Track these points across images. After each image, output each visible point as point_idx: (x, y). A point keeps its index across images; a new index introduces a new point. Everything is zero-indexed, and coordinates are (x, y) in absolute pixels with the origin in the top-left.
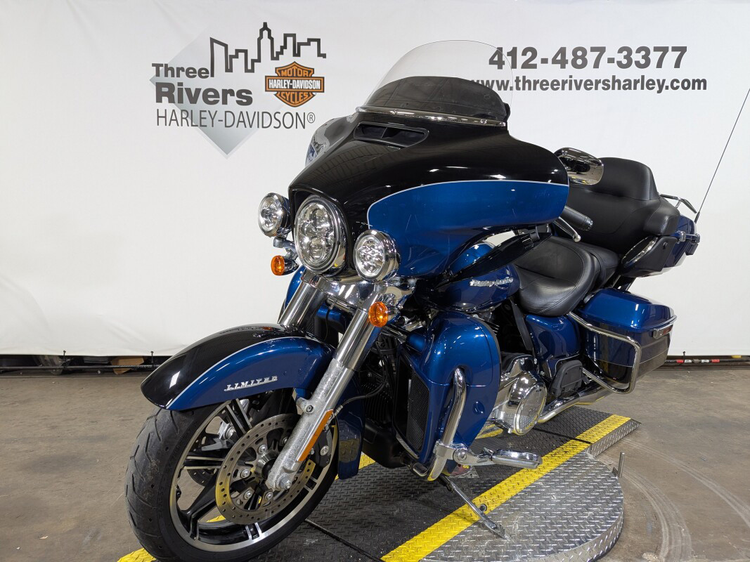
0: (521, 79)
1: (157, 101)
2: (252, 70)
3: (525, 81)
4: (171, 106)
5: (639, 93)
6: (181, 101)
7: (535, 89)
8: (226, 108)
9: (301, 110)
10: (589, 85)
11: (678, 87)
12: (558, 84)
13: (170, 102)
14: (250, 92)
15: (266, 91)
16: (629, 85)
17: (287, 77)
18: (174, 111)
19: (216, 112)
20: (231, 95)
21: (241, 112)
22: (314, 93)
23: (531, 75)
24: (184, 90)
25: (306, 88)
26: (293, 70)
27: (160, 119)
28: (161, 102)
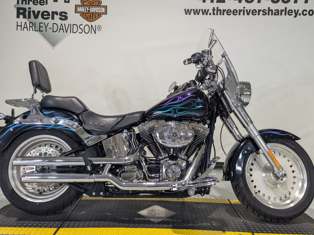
0: (216, 9)
1: (17, 18)
2: (68, 2)
3: (218, 10)
4: (25, 20)
5: (283, 18)
6: (29, 17)
7: (223, 14)
8: (53, 21)
9: (94, 24)
10: (254, 12)
11: (306, 14)
12: (237, 12)
13: (24, 18)
14: (67, 14)
15: (75, 13)
16: (277, 13)
17: (87, 5)
18: (26, 22)
19: (48, 23)
20: (56, 15)
21: (62, 24)
22: (101, 15)
23: (222, 6)
24: (31, 11)
25: (98, 12)
26: (90, 1)
27: (18, 27)
28: (19, 18)
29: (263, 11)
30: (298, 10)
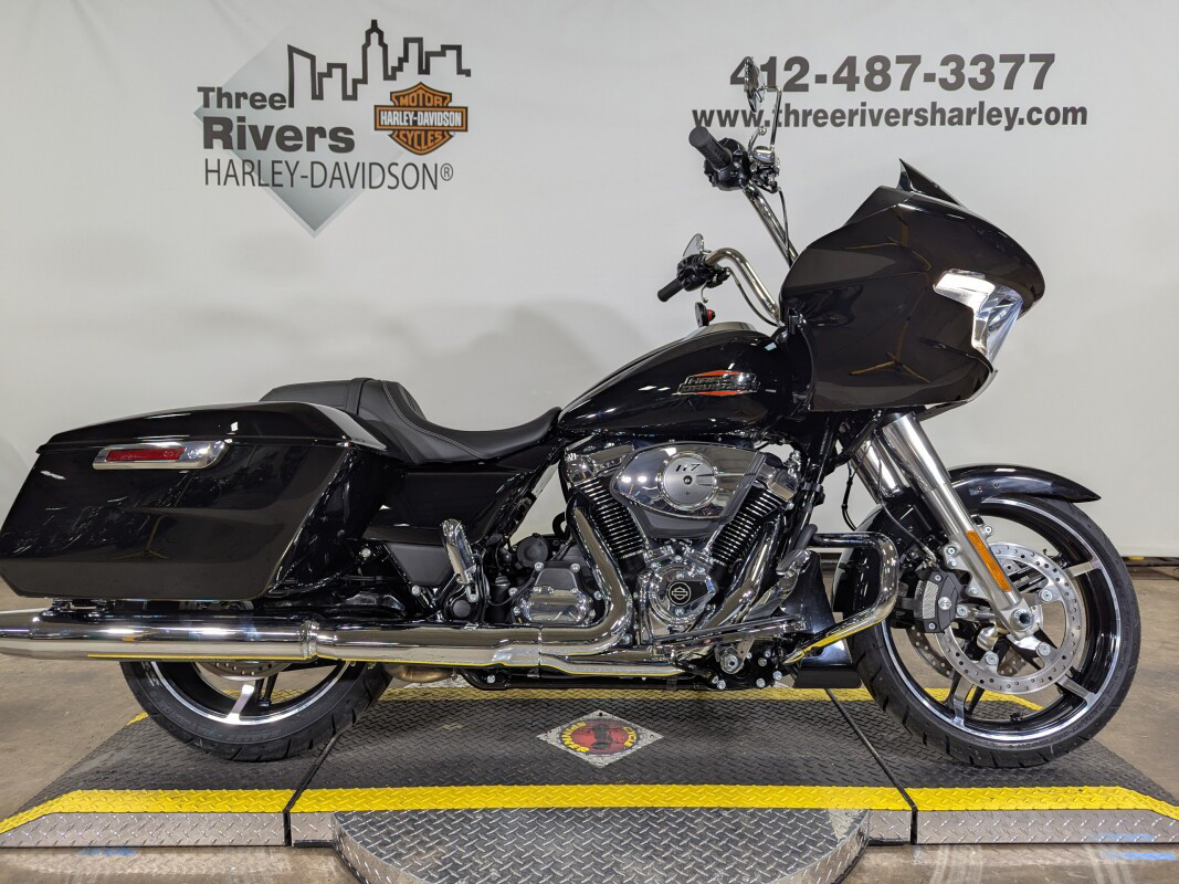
0: (783, 108)
1: (206, 147)
2: (354, 97)
3: (789, 111)
4: (228, 155)
5: (975, 131)
6: (242, 146)
7: (805, 124)
8: (313, 156)
9: (433, 159)
10: (893, 117)
11: (1039, 121)
12: (843, 116)
13: (225, 147)
14: (350, 132)
15: (376, 129)
16: (958, 117)
17: (409, 106)
18: (231, 161)
19: (298, 163)
20: (320, 137)
21: (337, 164)
22: (451, 133)
24: (247, 129)
25: (439, 124)
26: (418, 95)
27: (209, 174)
28: (212, 147)
29: (917, 115)
30: (1016, 110)
